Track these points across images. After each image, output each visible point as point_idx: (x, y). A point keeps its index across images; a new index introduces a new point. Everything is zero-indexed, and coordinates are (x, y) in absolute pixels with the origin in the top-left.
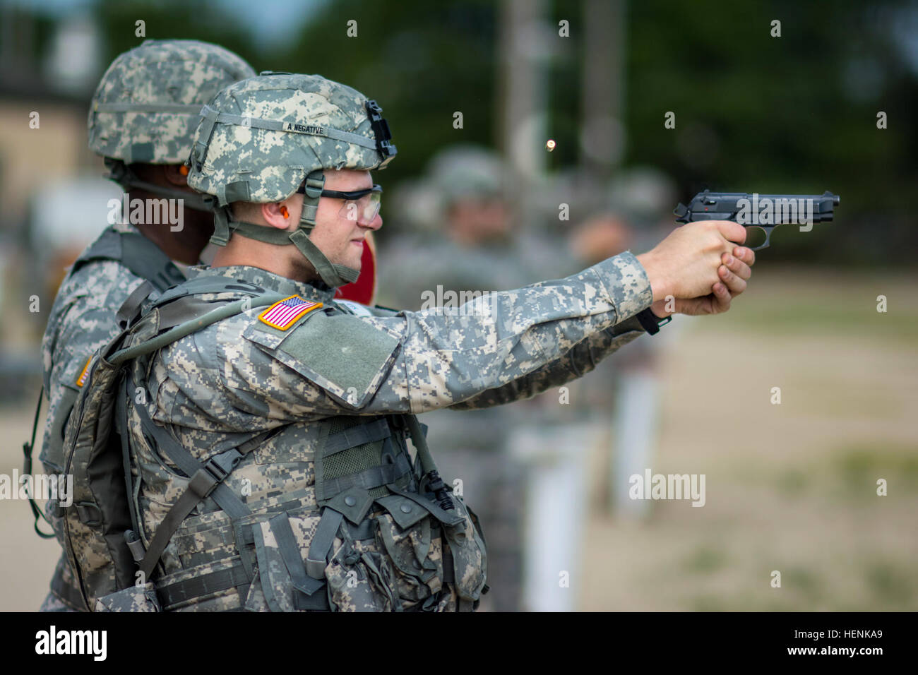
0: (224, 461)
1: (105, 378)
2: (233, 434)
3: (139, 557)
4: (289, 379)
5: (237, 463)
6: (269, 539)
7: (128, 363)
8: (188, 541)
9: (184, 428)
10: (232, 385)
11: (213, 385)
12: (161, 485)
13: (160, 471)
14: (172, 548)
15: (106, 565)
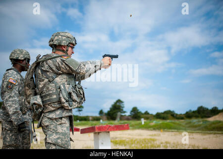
0: (54, 77)
1: (35, 65)
2: (55, 73)
3: (38, 92)
4: (65, 66)
5: (56, 77)
6: (63, 87)
7: (39, 63)
8: (48, 88)
9: (48, 72)
10: (57, 65)
11: (54, 65)
12: (43, 80)
13: (43, 78)
14: (45, 89)
15: (31, 94)
